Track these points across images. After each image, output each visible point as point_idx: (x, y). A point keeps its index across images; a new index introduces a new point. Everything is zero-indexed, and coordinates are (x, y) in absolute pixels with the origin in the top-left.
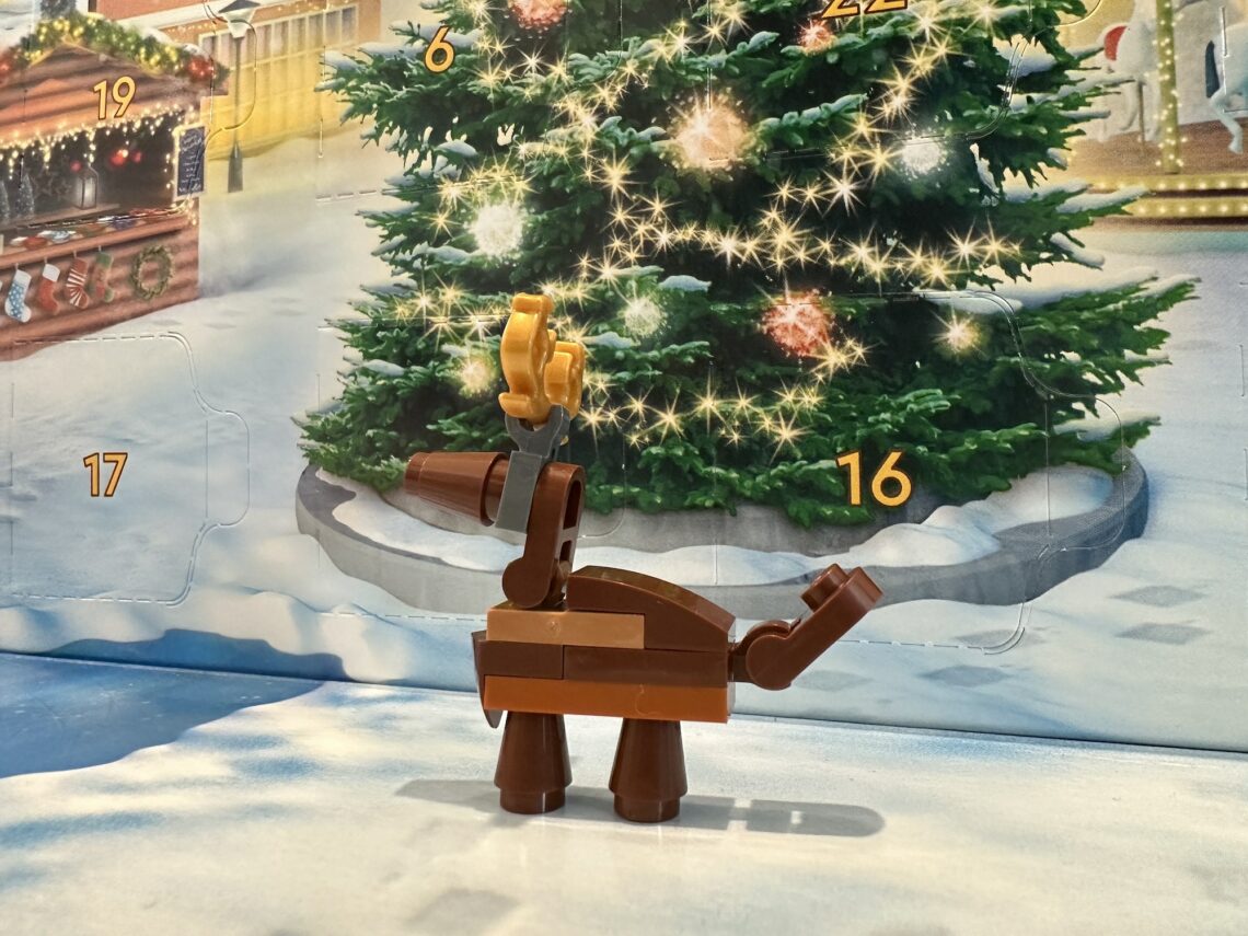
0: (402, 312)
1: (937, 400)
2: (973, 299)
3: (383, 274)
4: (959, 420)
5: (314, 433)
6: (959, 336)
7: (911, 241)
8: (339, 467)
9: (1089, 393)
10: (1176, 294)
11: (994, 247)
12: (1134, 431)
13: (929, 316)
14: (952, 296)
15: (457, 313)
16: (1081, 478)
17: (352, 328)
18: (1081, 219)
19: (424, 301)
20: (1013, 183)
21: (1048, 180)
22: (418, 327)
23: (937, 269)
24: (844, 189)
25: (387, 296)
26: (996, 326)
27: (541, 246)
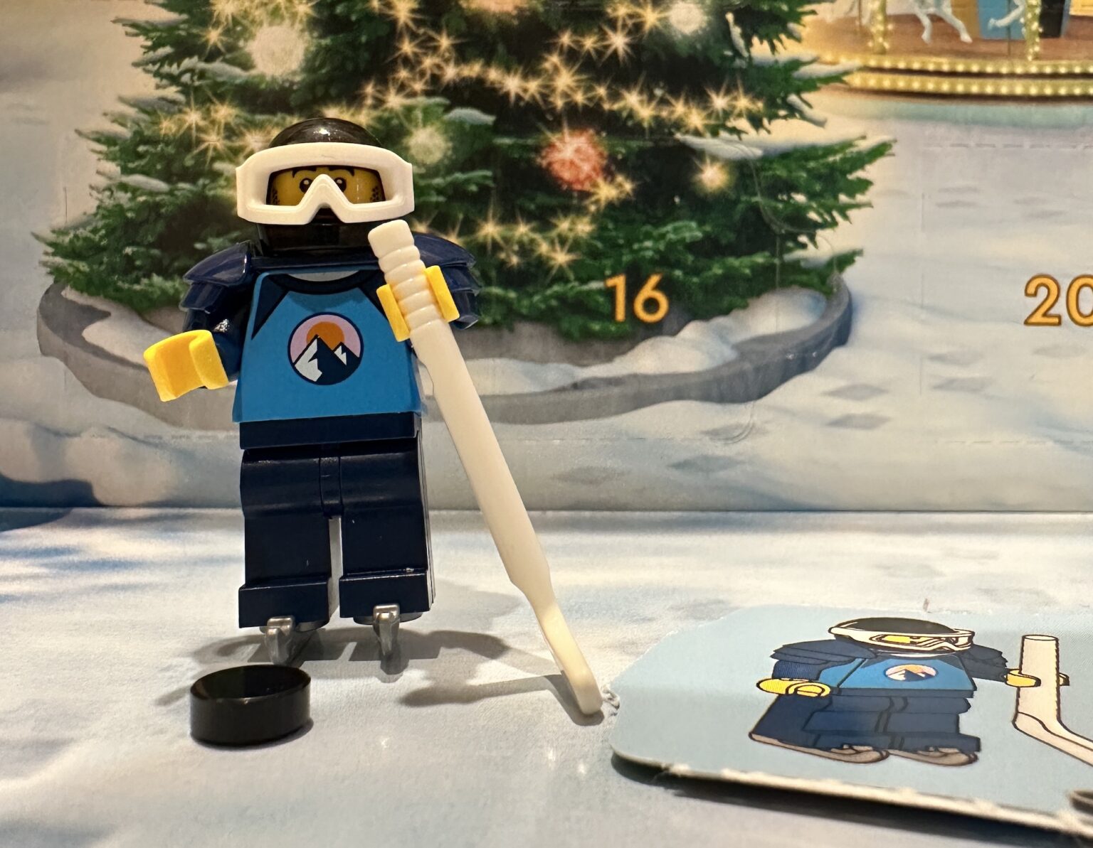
0: (168, 126)
1: (692, 231)
2: (723, 146)
3: (146, 86)
4: (709, 248)
5: (58, 249)
6: (712, 177)
7: (675, 91)
8: (89, 285)
9: (811, 228)
10: (879, 151)
11: (743, 103)
12: (844, 260)
13: (689, 158)
14: (707, 142)
15: (231, 132)
16: (804, 297)
17: (109, 140)
18: (812, 84)
19: (193, 117)
20: (760, 50)
21: (787, 50)
22: (186, 142)
23: (696, 119)
24: (619, 41)
25: (150, 109)
26: (742, 170)
27: (324, 71)
